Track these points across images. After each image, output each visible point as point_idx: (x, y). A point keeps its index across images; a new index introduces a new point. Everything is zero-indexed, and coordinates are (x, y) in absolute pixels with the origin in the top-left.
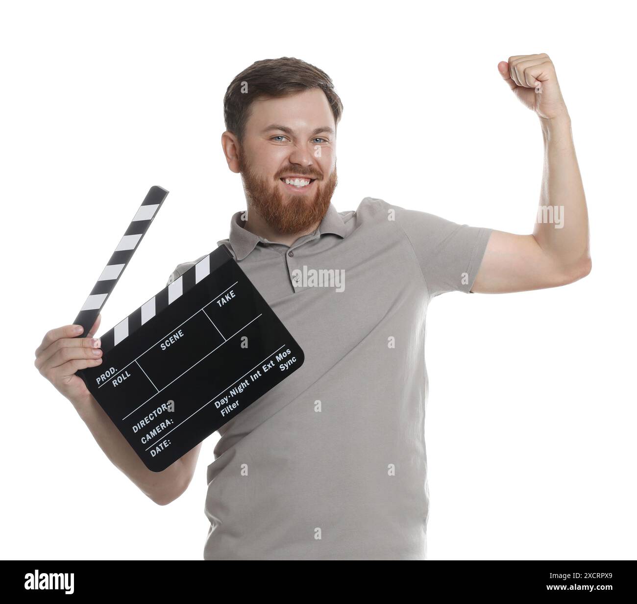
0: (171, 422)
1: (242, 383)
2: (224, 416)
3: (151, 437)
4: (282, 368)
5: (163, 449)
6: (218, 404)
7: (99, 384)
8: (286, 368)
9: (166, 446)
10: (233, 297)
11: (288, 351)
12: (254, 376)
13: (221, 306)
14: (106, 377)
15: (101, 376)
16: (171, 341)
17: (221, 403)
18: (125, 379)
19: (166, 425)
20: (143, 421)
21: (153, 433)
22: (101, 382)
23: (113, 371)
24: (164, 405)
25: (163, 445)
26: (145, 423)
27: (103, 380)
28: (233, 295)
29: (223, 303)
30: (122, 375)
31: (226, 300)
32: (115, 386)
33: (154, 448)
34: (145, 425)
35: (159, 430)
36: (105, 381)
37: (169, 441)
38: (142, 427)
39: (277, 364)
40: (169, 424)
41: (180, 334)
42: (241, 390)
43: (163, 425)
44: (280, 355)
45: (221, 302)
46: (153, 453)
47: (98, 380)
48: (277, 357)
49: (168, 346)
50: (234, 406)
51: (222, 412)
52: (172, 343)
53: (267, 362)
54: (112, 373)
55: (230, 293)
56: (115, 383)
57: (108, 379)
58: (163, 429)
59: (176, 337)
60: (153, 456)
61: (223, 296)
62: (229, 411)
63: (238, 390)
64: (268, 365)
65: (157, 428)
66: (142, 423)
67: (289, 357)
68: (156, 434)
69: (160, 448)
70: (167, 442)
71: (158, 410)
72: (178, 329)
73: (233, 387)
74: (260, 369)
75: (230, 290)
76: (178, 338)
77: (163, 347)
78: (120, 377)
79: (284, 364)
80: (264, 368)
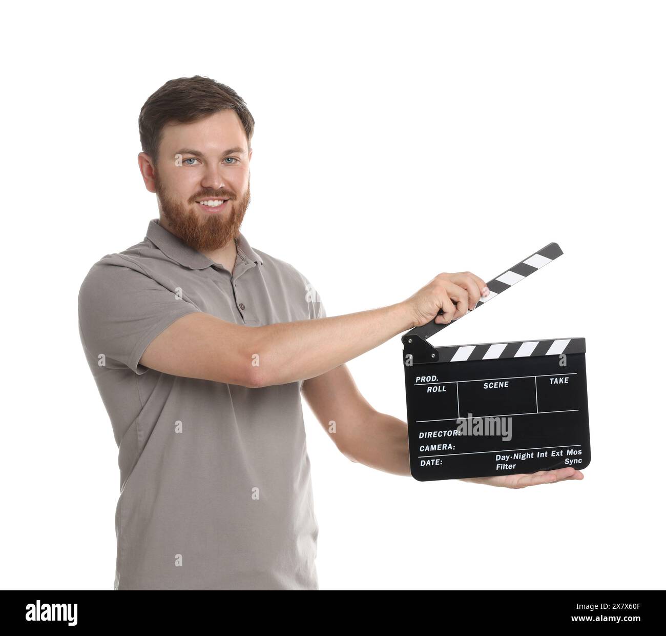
0: (453, 448)
1: (527, 453)
2: (497, 469)
3: (430, 449)
4: (567, 461)
5: (433, 464)
7: (417, 382)
8: (570, 463)
9: (436, 464)
10: (565, 382)
11: (580, 452)
12: (541, 454)
13: (552, 383)
14: (425, 380)
15: (422, 377)
16: (495, 385)
17: (501, 458)
18: (439, 391)
19: (447, 448)
20: (432, 433)
21: (433, 448)
22: (419, 382)
23: (434, 379)
24: (457, 431)
25: (435, 462)
26: (432, 435)
27: (422, 381)
28: (567, 381)
30: (440, 387)
31: (558, 382)
32: (428, 392)
33: (426, 460)
34: (431, 437)
35: (439, 449)
36: (423, 383)
37: (442, 461)
38: (428, 437)
39: (565, 456)
40: (450, 449)
41: (505, 384)
42: (523, 458)
43: (445, 446)
44: (572, 450)
45: (554, 381)
46: (423, 463)
47: (418, 379)
48: (568, 451)
49: (490, 388)
50: (510, 467)
51: (498, 465)
52: (495, 387)
53: (558, 450)
54: (433, 380)
55: (566, 378)
56: (429, 390)
57: (426, 382)
58: (443, 449)
59: (501, 384)
60: (421, 465)
61: (558, 377)
62: (504, 469)
63: (521, 457)
64: (557, 452)
65: (438, 445)
66: (430, 434)
67: (577, 457)
68: (435, 450)
69: (431, 462)
70: (440, 461)
71: (449, 432)
72: (506, 380)
73: (519, 452)
74: (549, 452)
75: (567, 376)
76: (502, 387)
77: (486, 386)
78: (436, 387)
79: (570, 459)
80: (553, 453)
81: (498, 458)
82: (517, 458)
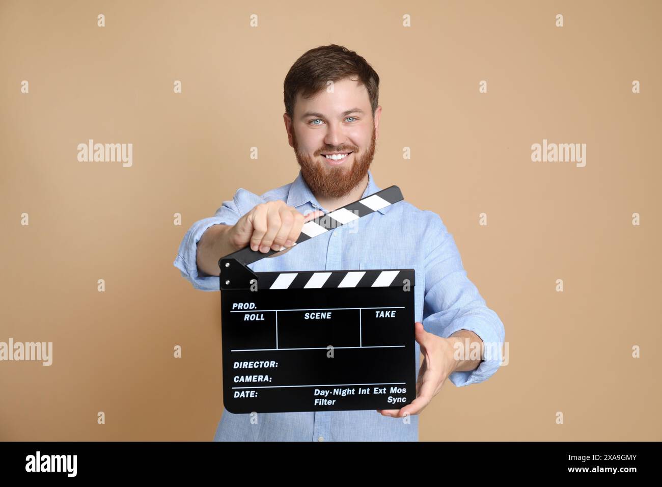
0: (269, 380)
1: (348, 389)
2: (315, 404)
3: (245, 380)
4: (390, 399)
5: (247, 396)
7: (233, 308)
8: (393, 402)
9: (251, 396)
11: (404, 391)
12: (363, 390)
13: (377, 316)
14: (243, 307)
15: (240, 304)
16: (317, 316)
17: (320, 392)
18: (257, 319)
19: (263, 379)
20: (247, 363)
21: (248, 379)
22: (236, 309)
23: (252, 307)
24: (274, 362)
25: (249, 394)
26: (248, 366)
27: (239, 308)
28: (393, 315)
29: (381, 316)
30: (258, 315)
31: (385, 315)
32: (245, 320)
33: (240, 391)
35: (255, 380)
36: (240, 310)
37: (257, 393)
38: (243, 367)
40: (266, 380)
41: (328, 315)
42: (344, 394)
43: (261, 378)
45: (379, 314)
46: (237, 394)
47: (235, 305)
48: (392, 388)
49: (311, 318)
50: (330, 402)
51: (316, 400)
52: (317, 318)
53: (381, 387)
54: (250, 308)
55: (393, 312)
56: (247, 317)
57: (243, 309)
58: (259, 381)
60: (235, 397)
61: (385, 311)
62: (322, 404)
63: (342, 392)
64: (380, 390)
65: (254, 376)
66: (245, 365)
67: (401, 395)
68: (250, 381)
69: (245, 394)
70: (255, 393)
71: (266, 363)
72: (329, 311)
73: (339, 387)
74: (372, 388)
75: (394, 310)
76: (324, 318)
77: (307, 316)
78: (254, 315)
79: (393, 397)
80: (375, 390)
81: (317, 392)
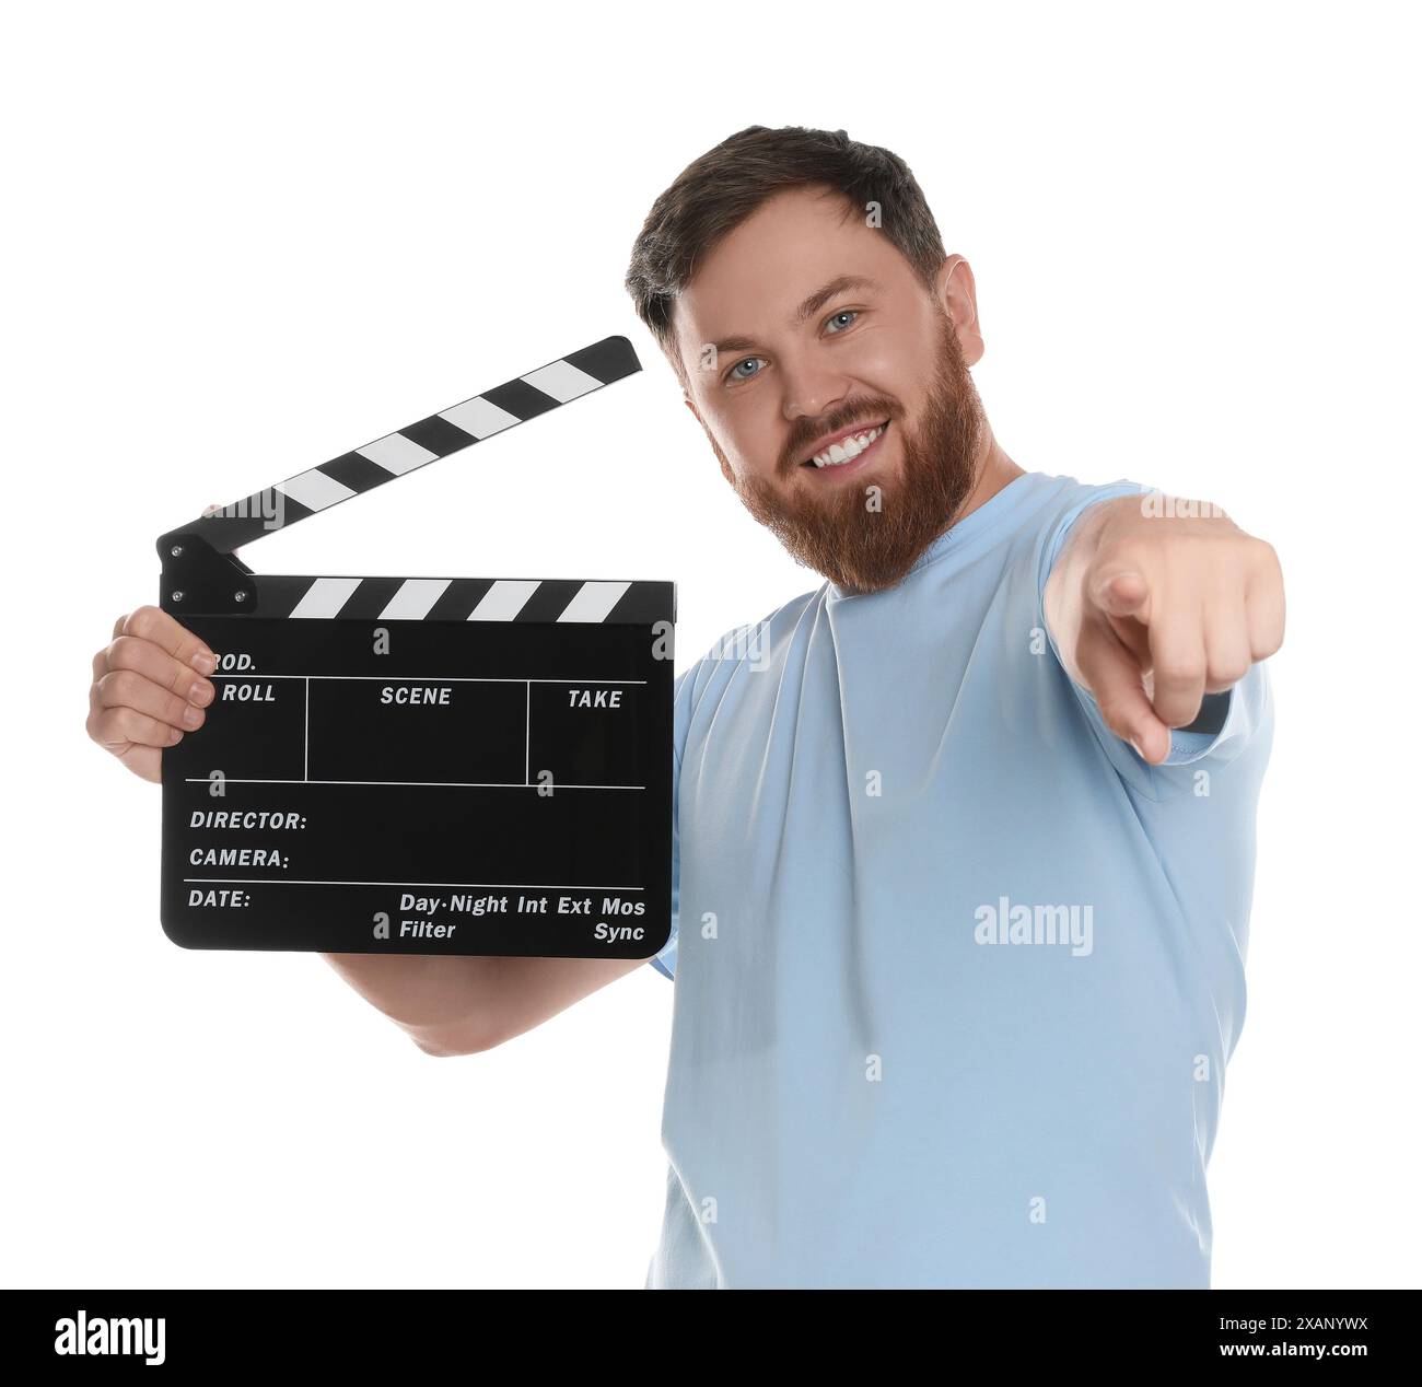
0: (282, 862)
1: (491, 898)
2: (402, 935)
3: (218, 860)
4: (601, 932)
5: (222, 904)
6: (408, 901)
8: (609, 937)
9: (233, 904)
10: (612, 705)
11: (640, 909)
12: (529, 903)
13: (572, 705)
16: (413, 695)
17: (416, 903)
18: (256, 698)
19: (266, 860)
20: (226, 815)
21: (228, 857)
23: (244, 663)
24: (297, 816)
25: (229, 898)
26: (228, 822)
28: (615, 702)
29: (583, 701)
30: (258, 687)
31: (592, 701)
32: (224, 698)
33: (205, 889)
34: (224, 826)
35: (245, 861)
37: (248, 897)
38: (216, 826)
40: (274, 864)
41: (442, 696)
42: (478, 911)
43: (259, 857)
44: (617, 901)
45: (579, 698)
46: (196, 897)
48: (607, 901)
49: (399, 701)
50: (440, 932)
51: (404, 923)
52: (412, 701)
53: (578, 896)
54: (240, 667)
55: (614, 693)
56: (228, 693)
58: (255, 864)
59: (430, 696)
60: (191, 904)
61: (593, 690)
62: (421, 935)
63: (473, 905)
64: (574, 903)
65: (243, 852)
66: (221, 819)
67: (632, 921)
68: (233, 863)
69: (218, 898)
70: (243, 897)
71: (275, 815)
72: (446, 684)
73: (466, 892)
74: (553, 899)
75: (617, 687)
76: (433, 702)
77: (387, 696)
78: (249, 688)
79: (609, 926)
80: (562, 902)
82: (461, 909)
